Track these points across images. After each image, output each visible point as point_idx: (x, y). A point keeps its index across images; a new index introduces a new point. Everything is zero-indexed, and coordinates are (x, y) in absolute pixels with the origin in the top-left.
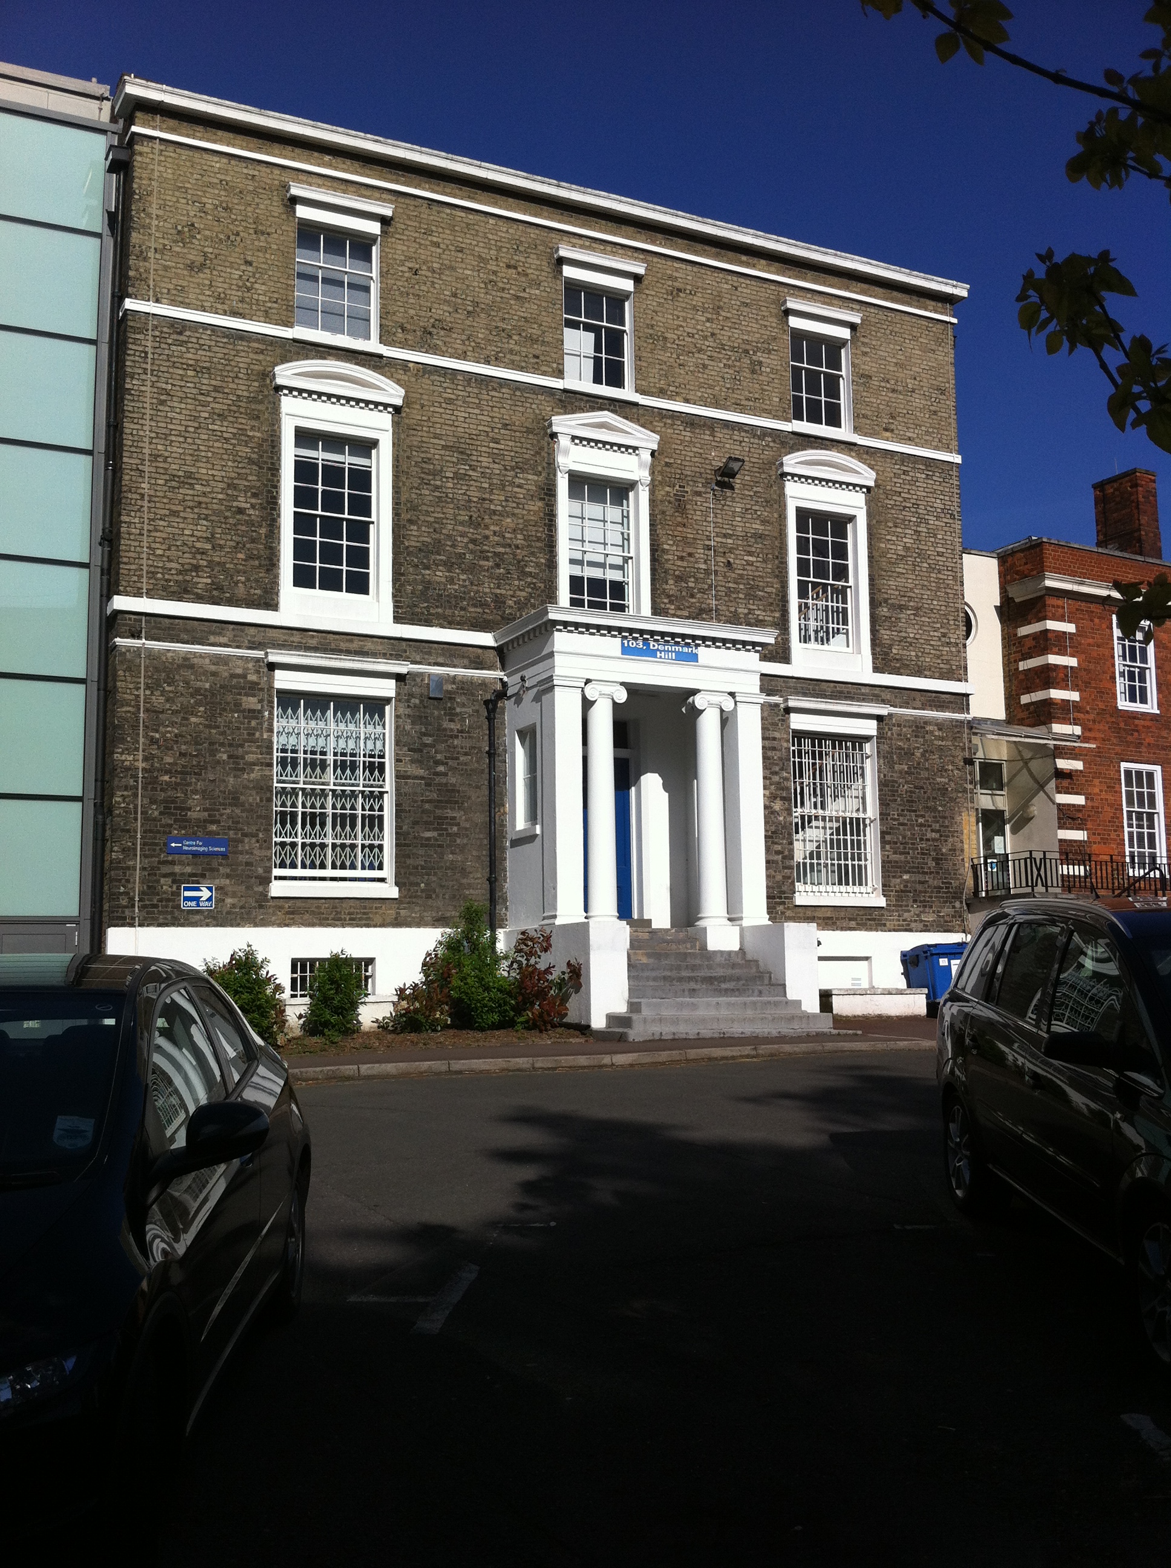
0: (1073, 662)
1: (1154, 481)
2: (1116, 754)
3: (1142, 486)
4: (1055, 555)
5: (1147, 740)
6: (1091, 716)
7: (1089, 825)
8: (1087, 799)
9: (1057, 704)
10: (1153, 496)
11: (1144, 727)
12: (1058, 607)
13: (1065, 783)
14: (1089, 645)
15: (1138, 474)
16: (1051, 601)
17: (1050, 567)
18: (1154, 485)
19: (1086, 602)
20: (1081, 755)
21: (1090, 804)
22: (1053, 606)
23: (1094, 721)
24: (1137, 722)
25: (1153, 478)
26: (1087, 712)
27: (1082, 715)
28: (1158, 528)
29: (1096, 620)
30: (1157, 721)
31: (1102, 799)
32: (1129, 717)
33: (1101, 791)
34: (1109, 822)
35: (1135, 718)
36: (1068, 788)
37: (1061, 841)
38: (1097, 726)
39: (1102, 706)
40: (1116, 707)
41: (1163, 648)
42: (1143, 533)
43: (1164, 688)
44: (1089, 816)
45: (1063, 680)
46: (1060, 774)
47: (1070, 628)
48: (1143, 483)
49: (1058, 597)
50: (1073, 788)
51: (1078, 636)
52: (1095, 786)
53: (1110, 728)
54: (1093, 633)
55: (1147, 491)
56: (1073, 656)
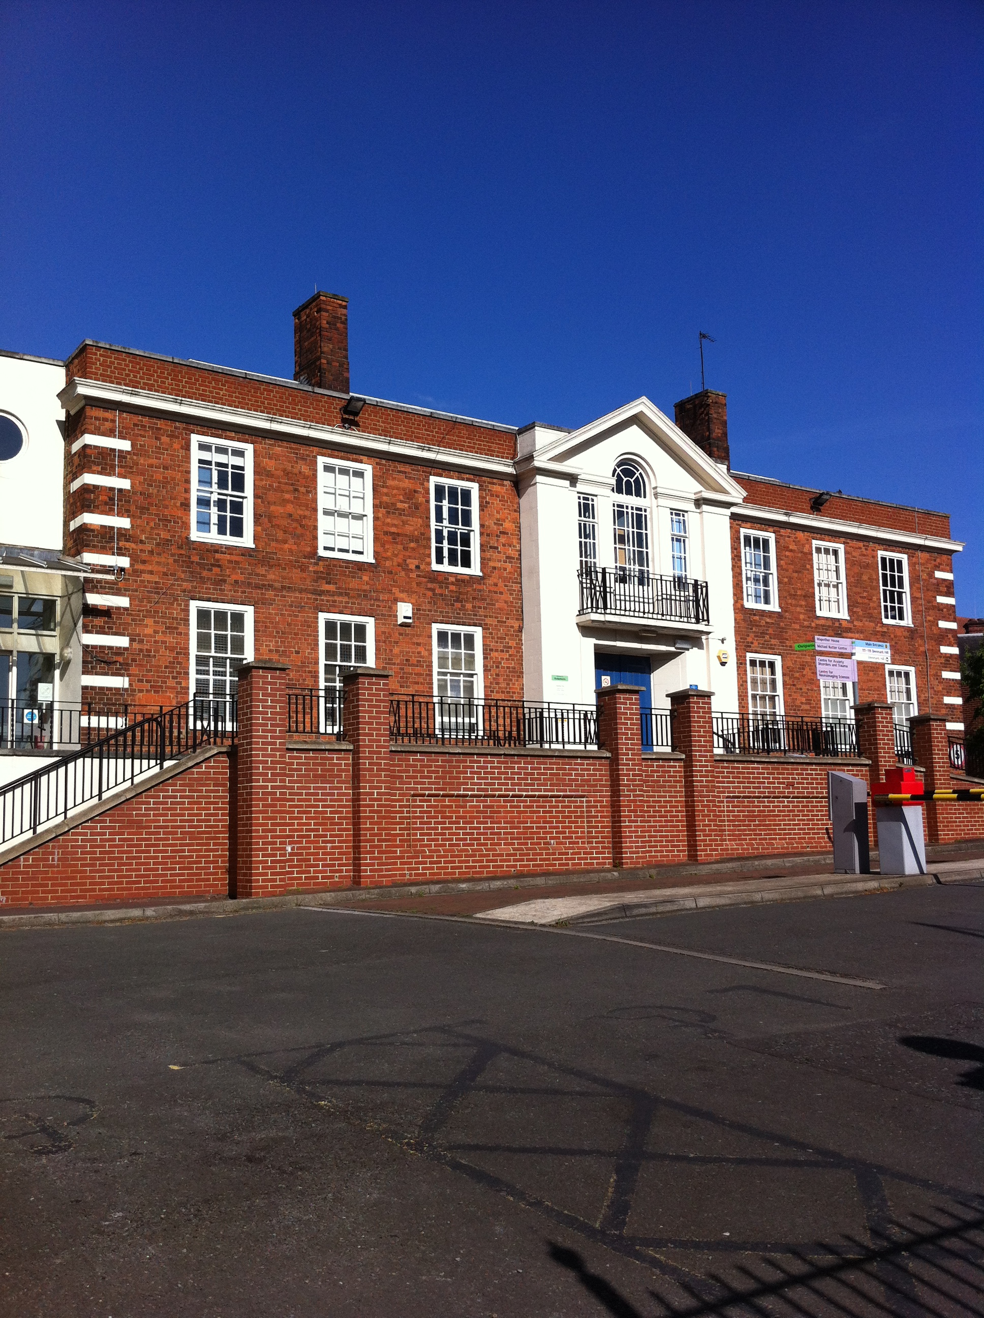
0: (125, 484)
1: (345, 307)
2: (184, 591)
3: (327, 311)
4: (105, 361)
5: (234, 577)
6: (148, 547)
7: (134, 670)
8: (131, 640)
9: (93, 531)
10: (342, 323)
11: (230, 562)
12: (106, 420)
13: (99, 621)
14: (151, 466)
15: (322, 298)
16: (92, 412)
17: (96, 374)
18: (344, 311)
19: (151, 417)
20: (126, 590)
21: (136, 645)
22: (97, 419)
23: (151, 552)
24: (217, 556)
25: (344, 303)
26: (142, 542)
27: (133, 545)
28: (347, 358)
29: (164, 439)
30: (251, 556)
31: (156, 642)
32: (208, 550)
33: (156, 632)
34: (166, 667)
35: (216, 551)
36: (102, 627)
37: (85, 688)
38: (156, 558)
39: (163, 535)
40: (187, 538)
41: (267, 476)
42: (324, 361)
43: (265, 520)
44: (134, 660)
45: (106, 504)
46: (89, 611)
47: (125, 445)
48: (329, 308)
49: (106, 409)
50: (111, 628)
51: (134, 455)
52: (146, 626)
53: (175, 561)
54: (157, 453)
55: (334, 317)
56: (125, 477)
